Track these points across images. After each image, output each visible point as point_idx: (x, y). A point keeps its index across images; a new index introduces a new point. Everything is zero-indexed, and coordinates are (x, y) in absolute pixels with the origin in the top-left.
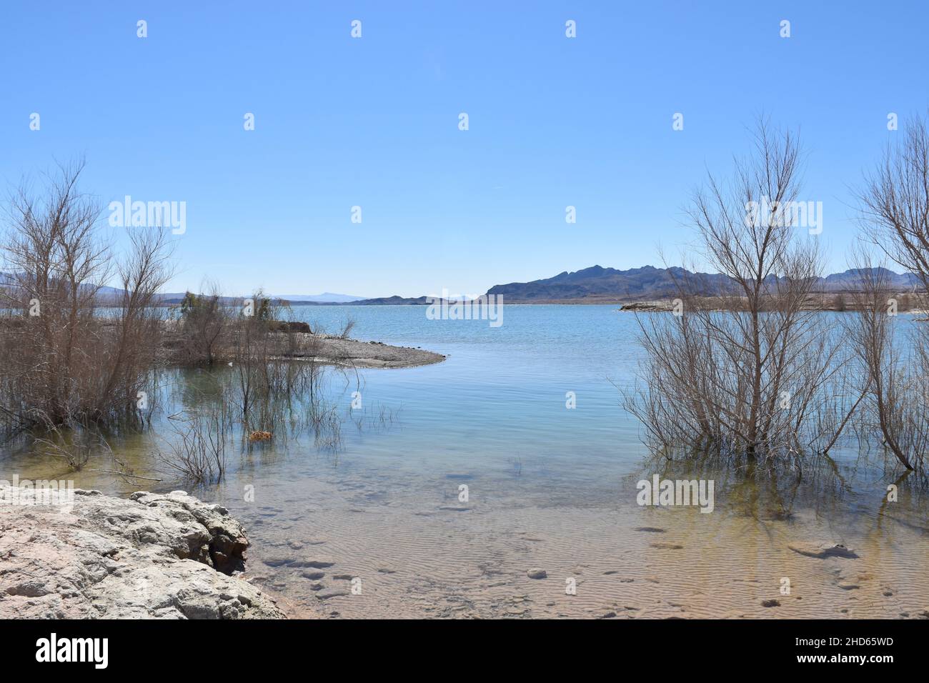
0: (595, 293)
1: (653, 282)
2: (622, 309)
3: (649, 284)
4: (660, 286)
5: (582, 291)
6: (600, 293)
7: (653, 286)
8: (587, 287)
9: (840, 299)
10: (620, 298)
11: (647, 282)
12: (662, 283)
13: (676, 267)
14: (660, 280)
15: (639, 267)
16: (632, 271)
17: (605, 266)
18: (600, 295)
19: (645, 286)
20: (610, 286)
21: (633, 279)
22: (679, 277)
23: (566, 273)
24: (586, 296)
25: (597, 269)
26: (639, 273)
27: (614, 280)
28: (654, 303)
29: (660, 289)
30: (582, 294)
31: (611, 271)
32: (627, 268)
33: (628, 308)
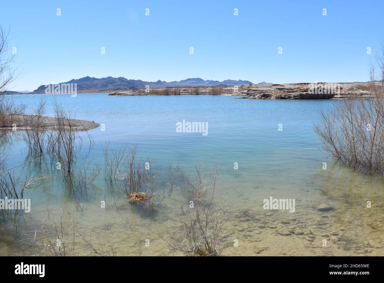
0: (87, 88)
1: (112, 83)
2: (109, 95)
3: (110, 84)
4: (115, 85)
5: (81, 87)
6: (90, 88)
7: (112, 85)
8: (84, 86)
9: (197, 90)
10: (98, 90)
11: (109, 83)
12: (116, 84)
13: (121, 77)
14: (115, 82)
15: (106, 77)
16: (103, 79)
17: (91, 77)
18: (90, 89)
19: (109, 85)
20: (94, 85)
21: (103, 82)
22: (123, 81)
23: (74, 80)
24: (83, 90)
25: (88, 78)
26: (106, 80)
27: (96, 82)
28: (124, 92)
29: (115, 86)
30: (82, 89)
31: (94, 79)
32: (101, 78)
33: (112, 95)
